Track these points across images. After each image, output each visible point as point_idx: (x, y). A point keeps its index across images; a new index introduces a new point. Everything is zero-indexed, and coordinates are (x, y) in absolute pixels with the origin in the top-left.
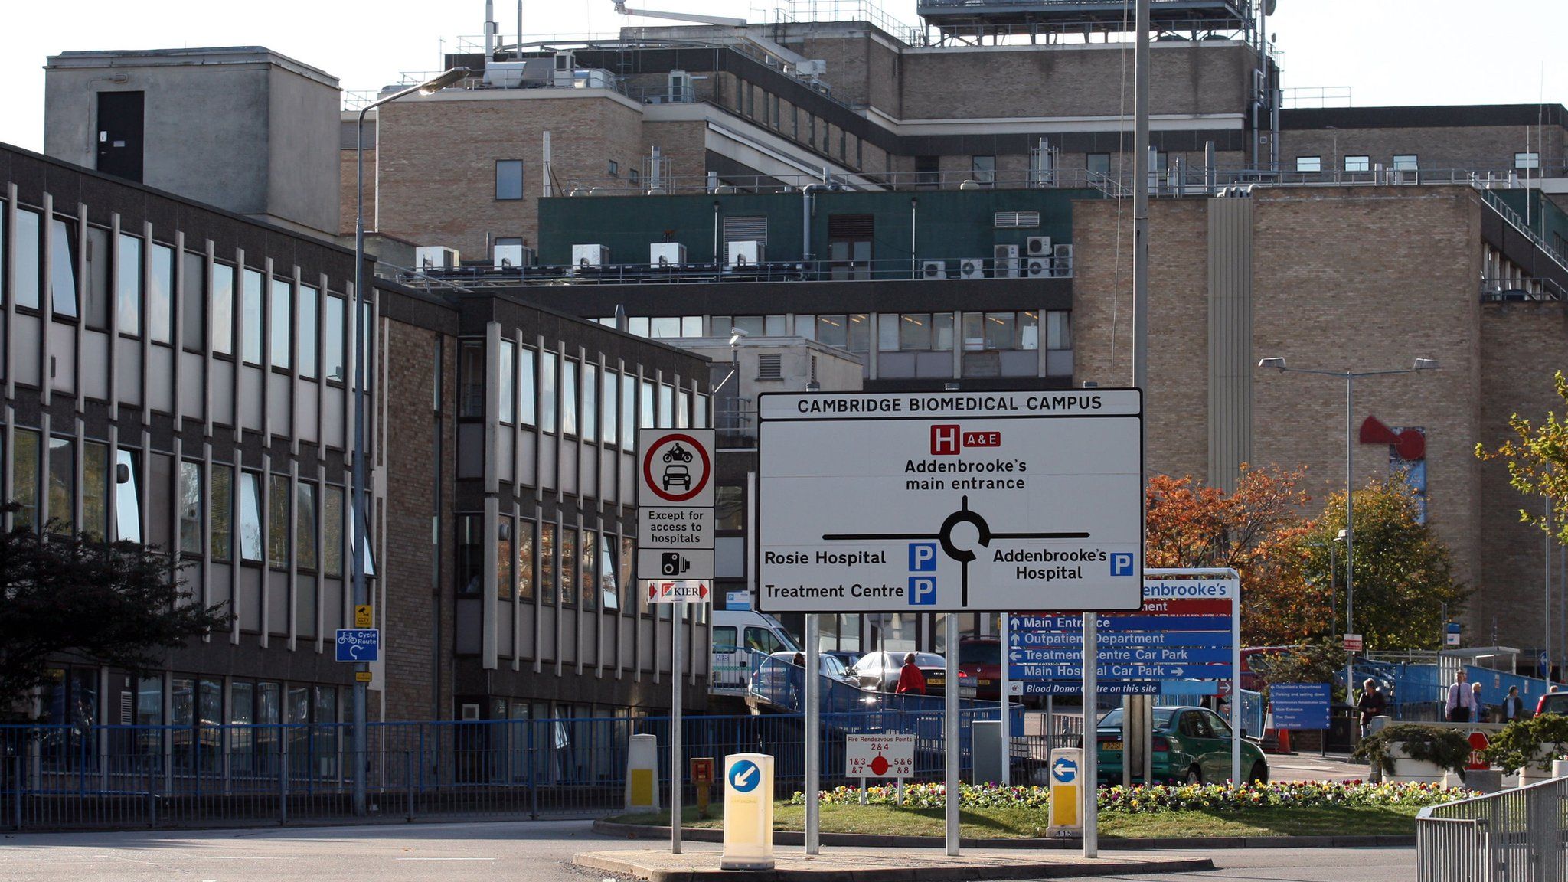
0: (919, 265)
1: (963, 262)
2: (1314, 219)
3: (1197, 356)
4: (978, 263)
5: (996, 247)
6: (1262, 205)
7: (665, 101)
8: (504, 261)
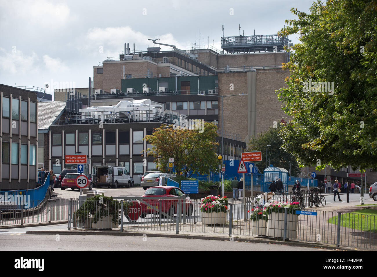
0: (199, 91)
1: (209, 90)
2: (270, 76)
3: (245, 107)
4: (212, 91)
5: (215, 87)
6: (258, 73)
7: (162, 63)
8: (112, 92)
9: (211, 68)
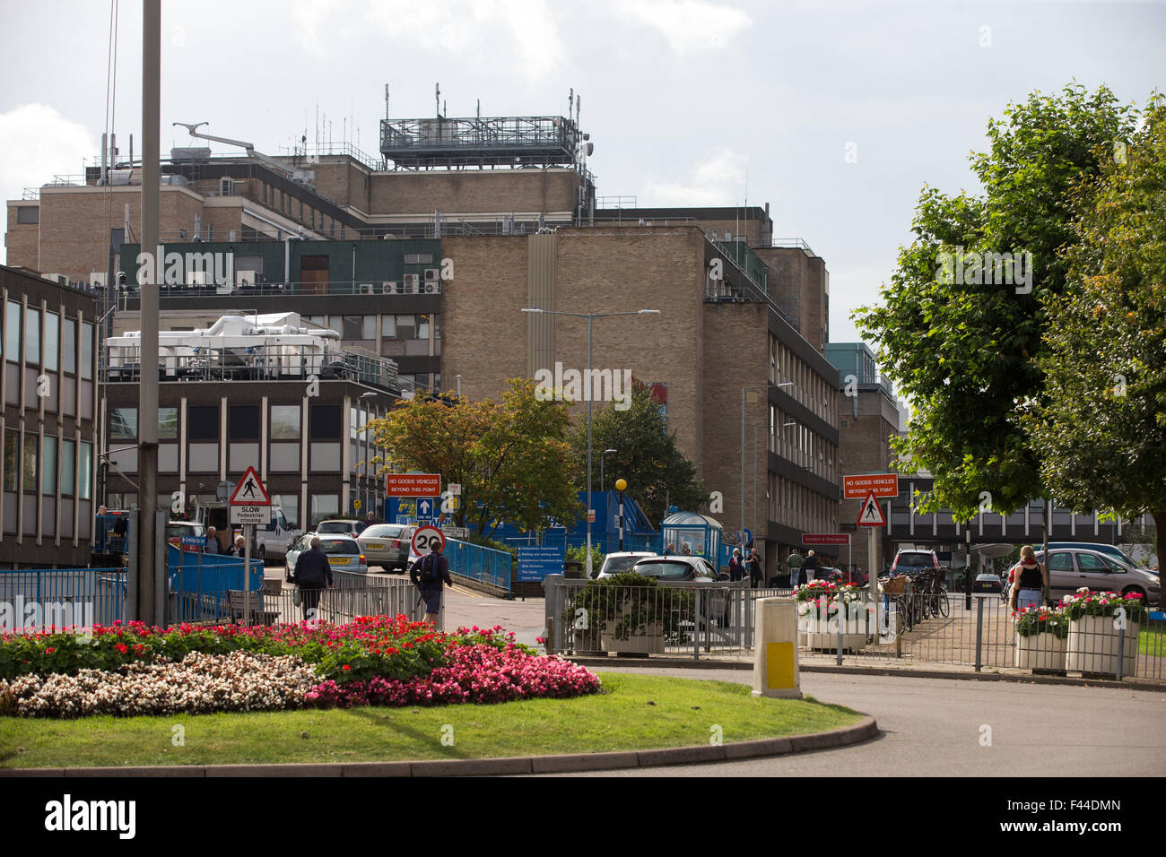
0: (357, 286)
1: (385, 284)
2: (596, 247)
3: (521, 337)
4: (393, 285)
5: (405, 275)
6: (562, 239)
7: (217, 195)
8: (96, 282)
9: (350, 212)
